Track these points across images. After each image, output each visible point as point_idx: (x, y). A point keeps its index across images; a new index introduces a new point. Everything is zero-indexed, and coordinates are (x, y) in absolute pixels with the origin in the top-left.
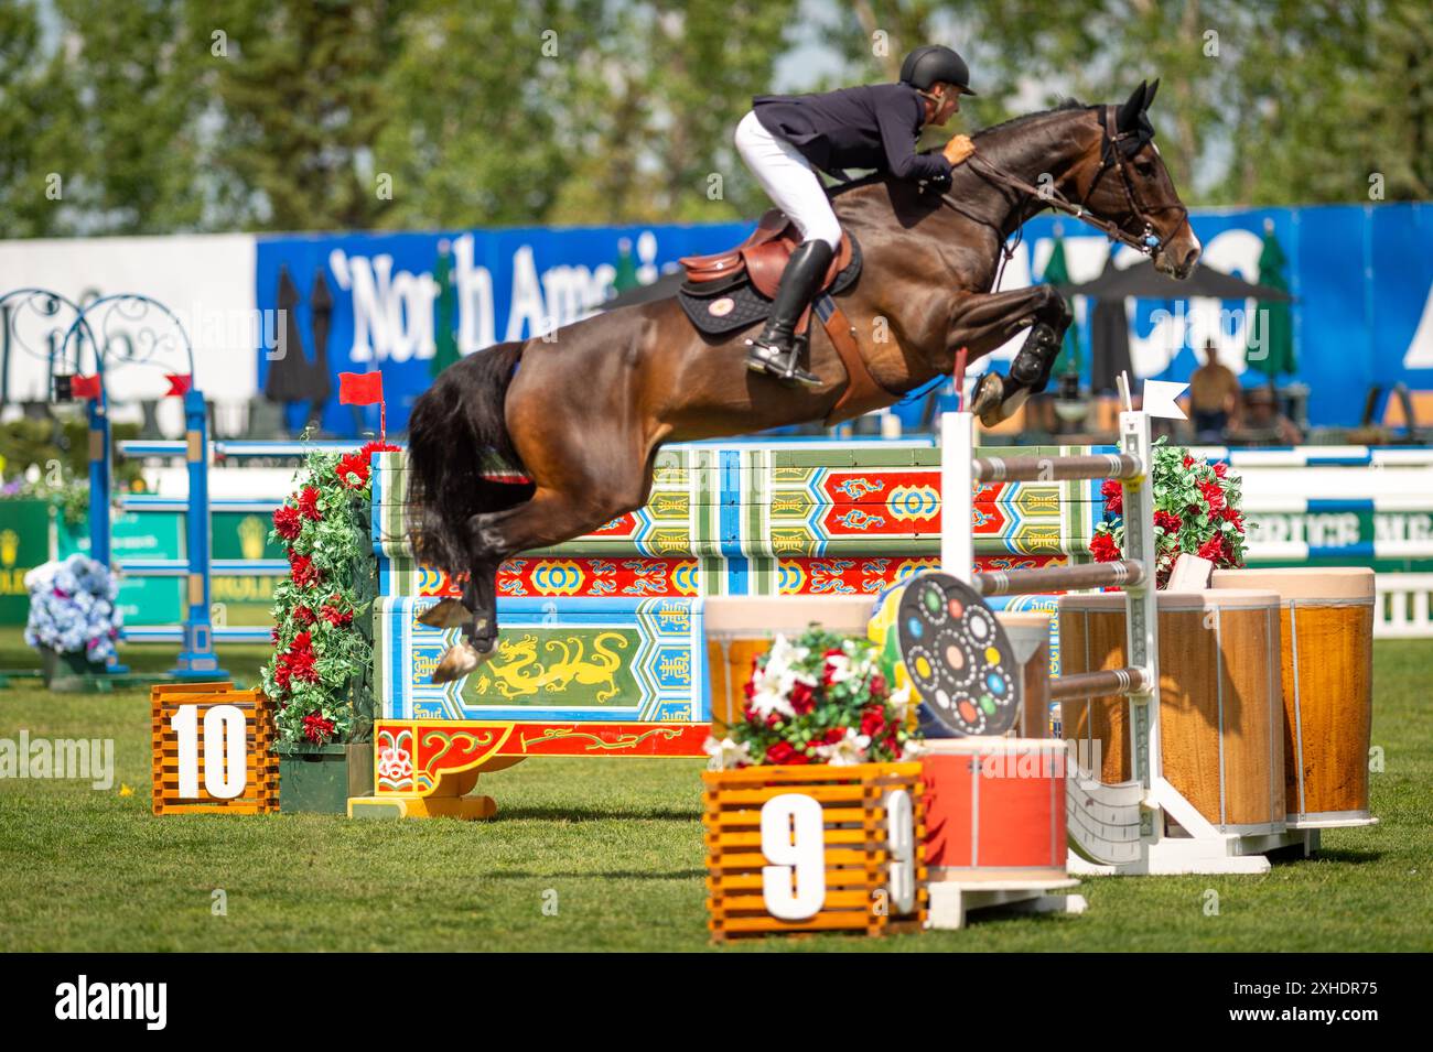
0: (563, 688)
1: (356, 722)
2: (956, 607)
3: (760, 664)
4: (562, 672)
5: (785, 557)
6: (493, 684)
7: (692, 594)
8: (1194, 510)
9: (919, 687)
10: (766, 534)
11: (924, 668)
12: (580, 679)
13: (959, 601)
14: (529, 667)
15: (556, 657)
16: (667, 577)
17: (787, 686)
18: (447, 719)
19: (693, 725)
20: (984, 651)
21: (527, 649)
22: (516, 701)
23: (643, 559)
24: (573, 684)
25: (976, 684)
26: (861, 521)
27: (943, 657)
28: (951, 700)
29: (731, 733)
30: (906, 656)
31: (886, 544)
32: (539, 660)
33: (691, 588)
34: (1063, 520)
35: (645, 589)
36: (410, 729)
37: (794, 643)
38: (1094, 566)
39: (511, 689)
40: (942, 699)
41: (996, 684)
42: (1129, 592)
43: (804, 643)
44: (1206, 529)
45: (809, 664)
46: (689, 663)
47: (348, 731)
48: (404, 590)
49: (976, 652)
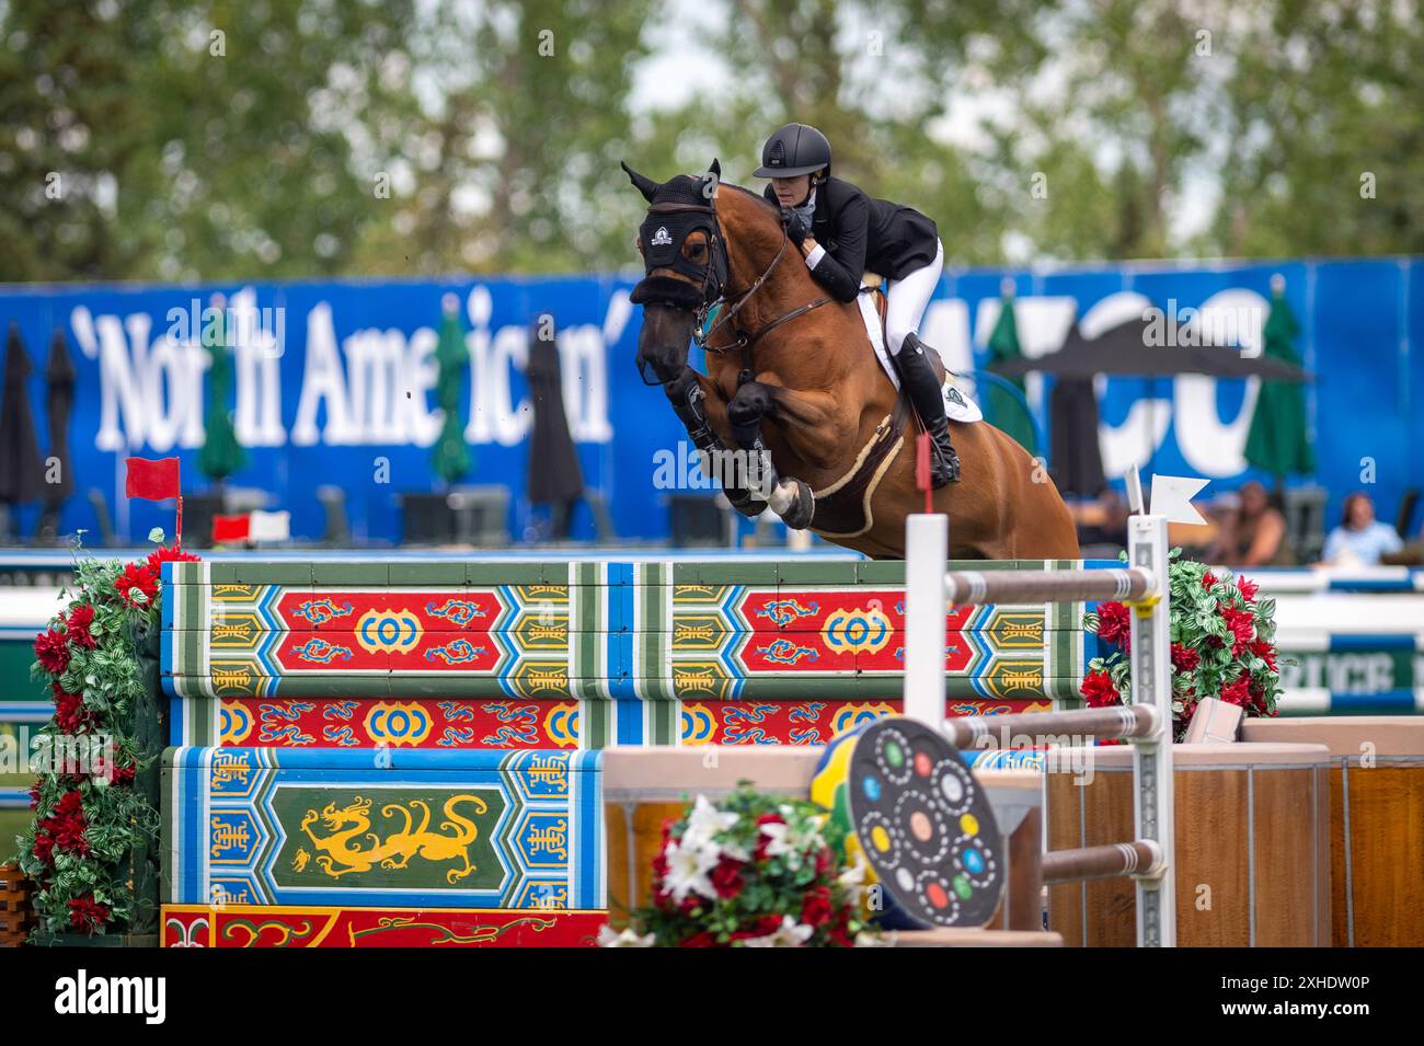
0: (403, 865)
1: (136, 906)
2: (923, 763)
3: (674, 833)
4: (402, 845)
5: (690, 698)
6: (313, 859)
7: (571, 747)
8: (1214, 642)
9: (875, 864)
10: (667, 670)
11: (881, 840)
12: (423, 853)
13: (928, 755)
14: (360, 838)
15: (396, 825)
16: (539, 724)
17: (709, 859)
18: (254, 903)
19: (569, 913)
20: (959, 818)
21: (357, 814)
22: (342, 882)
23: (508, 700)
24: (417, 859)
25: (948, 860)
26: (789, 653)
27: (906, 825)
28: (915, 881)
29: (634, 921)
30: (859, 825)
31: (820, 683)
32: (372, 829)
33: (569, 739)
34: (1047, 656)
35: (511, 740)
36: (206, 916)
37: (717, 806)
38: (1087, 713)
39: (337, 866)
40: (905, 880)
41: (973, 860)
42: (1139, 745)
43: (731, 808)
44: (1230, 667)
45: (737, 832)
46: (566, 834)
47: (127, 917)
48: (202, 739)
49: (948, 820)
